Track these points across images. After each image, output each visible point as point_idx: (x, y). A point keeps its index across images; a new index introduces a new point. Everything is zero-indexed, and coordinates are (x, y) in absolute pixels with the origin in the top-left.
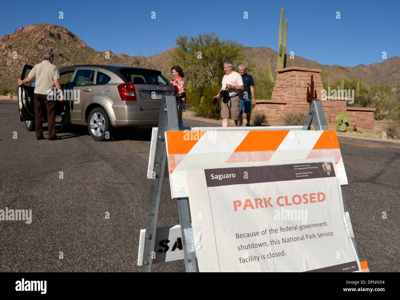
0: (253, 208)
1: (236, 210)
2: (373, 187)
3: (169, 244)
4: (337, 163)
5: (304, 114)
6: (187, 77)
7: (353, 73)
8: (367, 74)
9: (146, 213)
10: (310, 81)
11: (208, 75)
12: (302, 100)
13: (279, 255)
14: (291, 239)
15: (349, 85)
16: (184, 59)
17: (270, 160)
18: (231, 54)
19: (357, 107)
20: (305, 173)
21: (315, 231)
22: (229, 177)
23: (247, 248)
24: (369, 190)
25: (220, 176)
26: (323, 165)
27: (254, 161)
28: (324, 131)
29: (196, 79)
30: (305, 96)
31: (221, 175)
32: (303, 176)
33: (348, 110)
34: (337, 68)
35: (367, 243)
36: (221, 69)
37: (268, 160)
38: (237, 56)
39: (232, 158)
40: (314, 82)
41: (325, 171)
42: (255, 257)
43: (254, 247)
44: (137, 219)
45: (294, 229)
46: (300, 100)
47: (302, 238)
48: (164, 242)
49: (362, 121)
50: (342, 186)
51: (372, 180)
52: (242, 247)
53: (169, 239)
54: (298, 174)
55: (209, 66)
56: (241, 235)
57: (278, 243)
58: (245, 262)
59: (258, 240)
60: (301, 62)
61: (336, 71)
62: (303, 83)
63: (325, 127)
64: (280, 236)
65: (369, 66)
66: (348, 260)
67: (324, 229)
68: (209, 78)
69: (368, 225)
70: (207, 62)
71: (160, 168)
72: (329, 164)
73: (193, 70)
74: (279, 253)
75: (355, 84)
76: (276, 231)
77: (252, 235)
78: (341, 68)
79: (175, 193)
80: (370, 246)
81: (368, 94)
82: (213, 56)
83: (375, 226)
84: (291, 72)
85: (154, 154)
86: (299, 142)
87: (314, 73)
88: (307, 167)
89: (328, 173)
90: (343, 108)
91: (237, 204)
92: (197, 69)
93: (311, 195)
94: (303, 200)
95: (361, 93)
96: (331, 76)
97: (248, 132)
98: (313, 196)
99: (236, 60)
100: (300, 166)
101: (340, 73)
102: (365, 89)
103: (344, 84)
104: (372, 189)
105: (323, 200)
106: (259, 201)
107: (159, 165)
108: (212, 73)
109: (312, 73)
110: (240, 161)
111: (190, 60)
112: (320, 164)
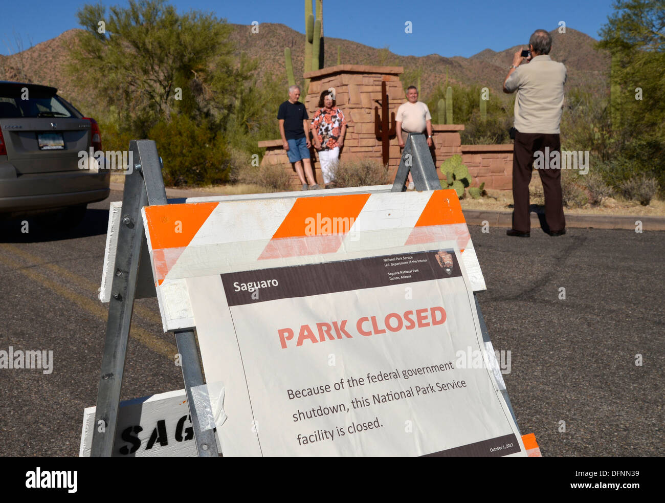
0: (314, 340)
1: (284, 346)
2: (532, 309)
3: (141, 436)
4: (462, 251)
5: (372, 166)
6: (108, 99)
7: (470, 71)
8: (502, 72)
9: (60, 393)
10: (381, 94)
11: (154, 91)
12: (366, 136)
13: (369, 426)
14: (390, 396)
15: (464, 97)
16: (100, 58)
17: (339, 251)
18: (204, 43)
19: (482, 143)
20: (404, 272)
21: (431, 378)
22: (266, 286)
23: (309, 416)
24: (522, 316)
25: (250, 285)
26: (437, 256)
27: (310, 254)
28: (432, 192)
29: (128, 102)
30: (371, 127)
31: (251, 283)
32: (402, 277)
33: (464, 153)
34: (434, 61)
35: (530, 420)
36: (183, 78)
37: (335, 250)
38: (217, 46)
39: (270, 251)
40: (387, 96)
41: (442, 267)
42: (325, 432)
43: (322, 414)
44: (42, 406)
45: (392, 377)
46: (361, 136)
47: (410, 394)
48: (131, 431)
49: (497, 174)
50: (475, 293)
51: (529, 294)
52: (302, 415)
53: (142, 424)
54: (392, 274)
55: (155, 72)
56: (298, 393)
57: (366, 404)
58: (307, 442)
59: (329, 399)
60: (355, 53)
61: (432, 68)
62: (365, 100)
63: (436, 184)
64: (368, 390)
65: (504, 54)
66: (498, 433)
67: (448, 376)
68: (158, 99)
69: (528, 385)
70: (151, 64)
71: (127, 280)
72: (448, 252)
73: (122, 83)
74: (370, 424)
75: (475, 95)
76: (360, 382)
77: (316, 392)
78: (444, 61)
79: (171, 321)
80: (535, 427)
81: (507, 116)
82: (164, 48)
83: (542, 386)
84: (338, 77)
85: (115, 254)
86: (389, 215)
87: (387, 76)
88: (409, 260)
89: (448, 270)
90: (454, 149)
91: (286, 335)
92: (130, 79)
93: (419, 312)
94: (406, 323)
95: (490, 113)
96: (422, 80)
97: (295, 200)
98: (423, 314)
99: (214, 55)
100: (394, 260)
101: (441, 72)
102: (499, 105)
103: (451, 97)
104: (530, 312)
105: (442, 321)
106: (324, 328)
107: (124, 275)
108: (165, 88)
109: (382, 78)
110: (283, 256)
111: (112, 58)
112: (432, 254)
